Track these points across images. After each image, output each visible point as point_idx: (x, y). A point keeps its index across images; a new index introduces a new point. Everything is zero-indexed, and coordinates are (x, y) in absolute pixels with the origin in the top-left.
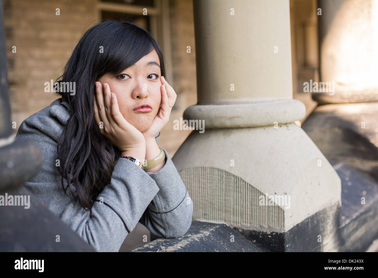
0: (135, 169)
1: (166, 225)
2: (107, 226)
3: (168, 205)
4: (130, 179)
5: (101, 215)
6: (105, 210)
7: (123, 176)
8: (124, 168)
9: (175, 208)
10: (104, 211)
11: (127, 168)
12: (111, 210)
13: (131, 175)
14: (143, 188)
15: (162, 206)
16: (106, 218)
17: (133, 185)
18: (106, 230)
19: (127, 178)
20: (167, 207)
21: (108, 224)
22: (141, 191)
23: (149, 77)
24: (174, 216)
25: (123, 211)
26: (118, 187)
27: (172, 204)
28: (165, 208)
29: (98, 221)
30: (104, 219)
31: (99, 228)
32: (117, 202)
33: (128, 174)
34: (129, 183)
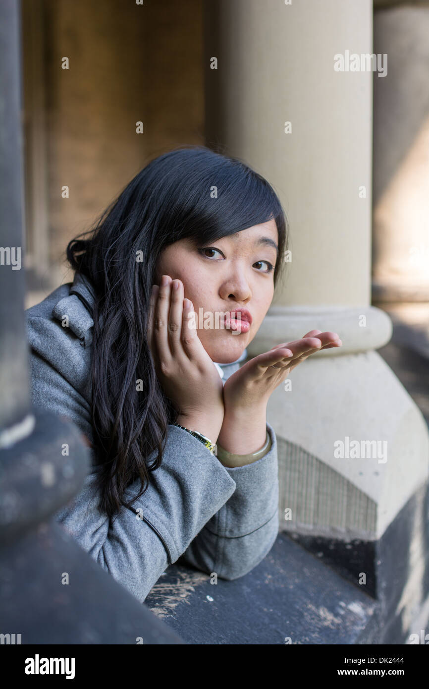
0: (202, 457)
2: (140, 562)
3: (239, 527)
5: (133, 538)
6: (140, 529)
7: (180, 467)
8: (182, 451)
10: (139, 531)
11: (189, 452)
12: (150, 530)
13: (194, 469)
14: (211, 492)
15: (226, 526)
16: (141, 546)
17: (195, 487)
18: (137, 570)
19: (186, 474)
20: (236, 531)
21: (142, 557)
22: (207, 498)
23: (256, 265)
24: (241, 546)
25: (172, 535)
26: (167, 487)
28: (231, 531)
29: (125, 549)
30: (138, 547)
31: (126, 565)
32: (163, 516)
33: (188, 465)
34: (188, 483)
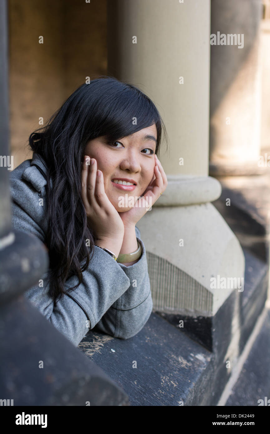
0: (111, 264)
1: (119, 323)
2: (73, 326)
3: (129, 303)
4: (104, 274)
5: (68, 312)
6: (73, 306)
7: (97, 270)
8: (98, 260)
9: (134, 307)
10: (72, 308)
11: (102, 261)
12: (79, 307)
13: (106, 271)
14: (115, 285)
16: (74, 316)
17: (106, 282)
18: (71, 331)
19: (101, 274)
20: (127, 306)
21: (74, 323)
22: (113, 289)
23: (144, 151)
24: (131, 315)
25: (92, 311)
26: (89, 282)
27: (133, 303)
28: (124, 306)
29: (64, 318)
30: (71, 317)
31: (64, 328)
32: (87, 299)
33: (102, 269)
34: (102, 279)
